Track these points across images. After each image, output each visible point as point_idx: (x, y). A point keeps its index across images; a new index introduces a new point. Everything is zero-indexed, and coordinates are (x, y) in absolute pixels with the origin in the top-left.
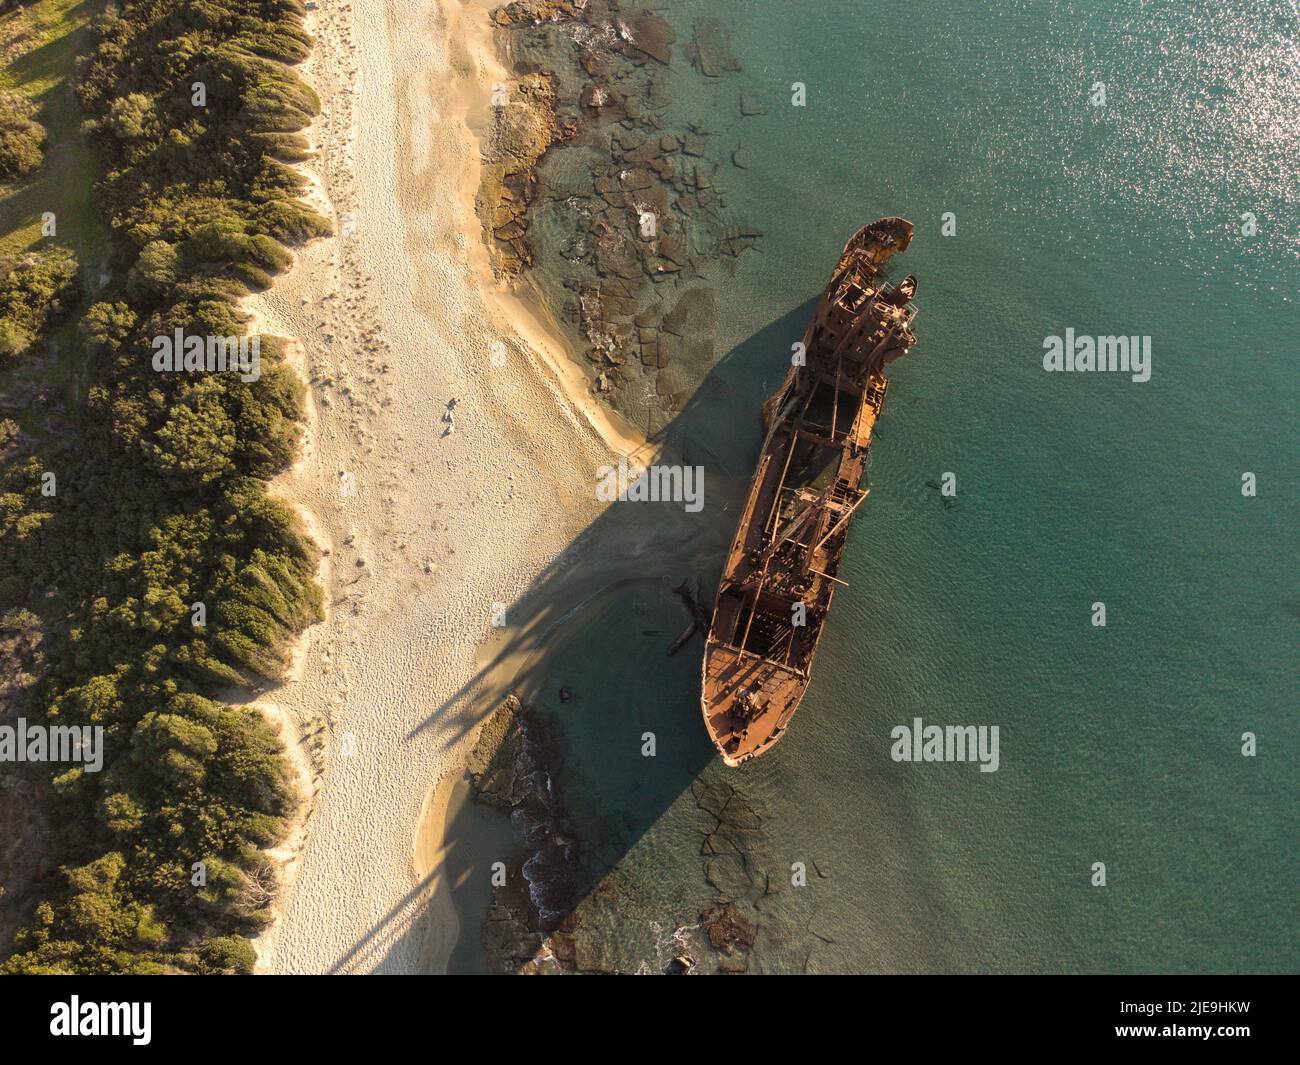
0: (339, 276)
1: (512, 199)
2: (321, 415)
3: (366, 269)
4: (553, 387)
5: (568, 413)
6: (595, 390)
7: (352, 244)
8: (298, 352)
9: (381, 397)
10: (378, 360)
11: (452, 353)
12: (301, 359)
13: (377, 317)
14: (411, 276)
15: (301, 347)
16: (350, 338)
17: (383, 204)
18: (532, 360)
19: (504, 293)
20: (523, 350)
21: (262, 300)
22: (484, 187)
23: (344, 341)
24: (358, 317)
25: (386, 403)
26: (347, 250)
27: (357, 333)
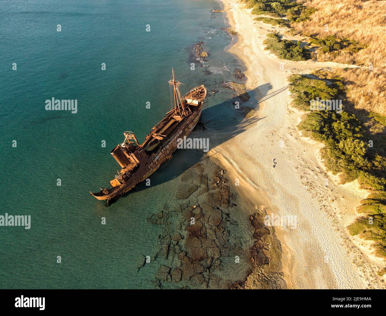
0: (334, 210)
1: (263, 250)
2: (317, 164)
3: (323, 213)
4: (240, 171)
5: (234, 164)
6: (225, 171)
7: (335, 224)
8: (336, 181)
9: (299, 170)
10: (305, 180)
11: (278, 181)
12: (334, 180)
13: (311, 195)
14: (302, 210)
15: (336, 183)
16: (318, 187)
17: (329, 246)
18: (248, 179)
19: (261, 204)
20: (252, 183)
21: (361, 196)
22: (279, 257)
23: (320, 186)
24: (319, 194)
25: (297, 168)
26: (336, 221)
27: (316, 188)
